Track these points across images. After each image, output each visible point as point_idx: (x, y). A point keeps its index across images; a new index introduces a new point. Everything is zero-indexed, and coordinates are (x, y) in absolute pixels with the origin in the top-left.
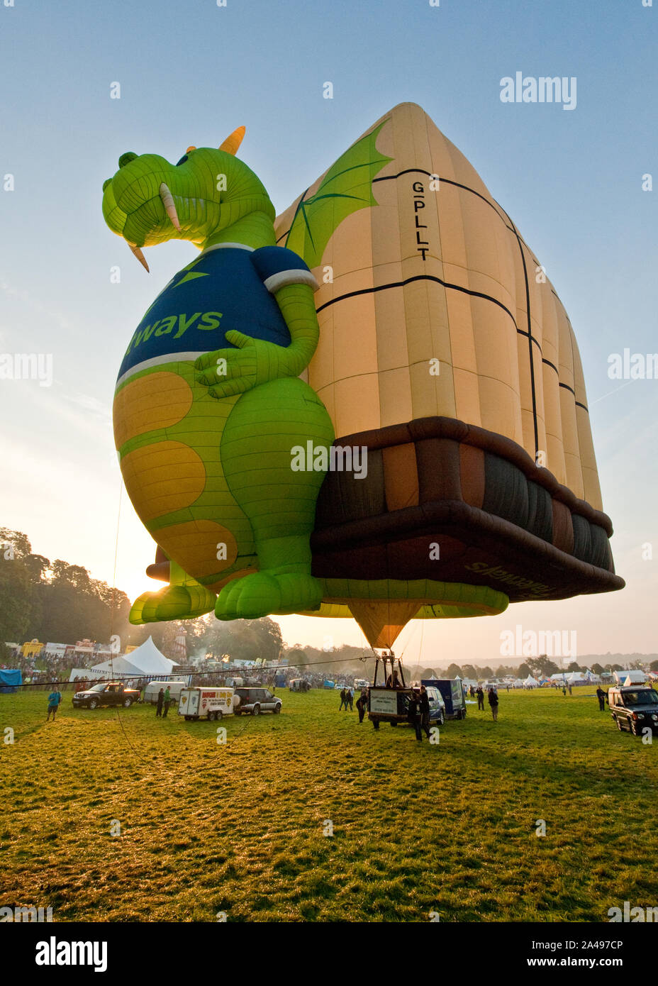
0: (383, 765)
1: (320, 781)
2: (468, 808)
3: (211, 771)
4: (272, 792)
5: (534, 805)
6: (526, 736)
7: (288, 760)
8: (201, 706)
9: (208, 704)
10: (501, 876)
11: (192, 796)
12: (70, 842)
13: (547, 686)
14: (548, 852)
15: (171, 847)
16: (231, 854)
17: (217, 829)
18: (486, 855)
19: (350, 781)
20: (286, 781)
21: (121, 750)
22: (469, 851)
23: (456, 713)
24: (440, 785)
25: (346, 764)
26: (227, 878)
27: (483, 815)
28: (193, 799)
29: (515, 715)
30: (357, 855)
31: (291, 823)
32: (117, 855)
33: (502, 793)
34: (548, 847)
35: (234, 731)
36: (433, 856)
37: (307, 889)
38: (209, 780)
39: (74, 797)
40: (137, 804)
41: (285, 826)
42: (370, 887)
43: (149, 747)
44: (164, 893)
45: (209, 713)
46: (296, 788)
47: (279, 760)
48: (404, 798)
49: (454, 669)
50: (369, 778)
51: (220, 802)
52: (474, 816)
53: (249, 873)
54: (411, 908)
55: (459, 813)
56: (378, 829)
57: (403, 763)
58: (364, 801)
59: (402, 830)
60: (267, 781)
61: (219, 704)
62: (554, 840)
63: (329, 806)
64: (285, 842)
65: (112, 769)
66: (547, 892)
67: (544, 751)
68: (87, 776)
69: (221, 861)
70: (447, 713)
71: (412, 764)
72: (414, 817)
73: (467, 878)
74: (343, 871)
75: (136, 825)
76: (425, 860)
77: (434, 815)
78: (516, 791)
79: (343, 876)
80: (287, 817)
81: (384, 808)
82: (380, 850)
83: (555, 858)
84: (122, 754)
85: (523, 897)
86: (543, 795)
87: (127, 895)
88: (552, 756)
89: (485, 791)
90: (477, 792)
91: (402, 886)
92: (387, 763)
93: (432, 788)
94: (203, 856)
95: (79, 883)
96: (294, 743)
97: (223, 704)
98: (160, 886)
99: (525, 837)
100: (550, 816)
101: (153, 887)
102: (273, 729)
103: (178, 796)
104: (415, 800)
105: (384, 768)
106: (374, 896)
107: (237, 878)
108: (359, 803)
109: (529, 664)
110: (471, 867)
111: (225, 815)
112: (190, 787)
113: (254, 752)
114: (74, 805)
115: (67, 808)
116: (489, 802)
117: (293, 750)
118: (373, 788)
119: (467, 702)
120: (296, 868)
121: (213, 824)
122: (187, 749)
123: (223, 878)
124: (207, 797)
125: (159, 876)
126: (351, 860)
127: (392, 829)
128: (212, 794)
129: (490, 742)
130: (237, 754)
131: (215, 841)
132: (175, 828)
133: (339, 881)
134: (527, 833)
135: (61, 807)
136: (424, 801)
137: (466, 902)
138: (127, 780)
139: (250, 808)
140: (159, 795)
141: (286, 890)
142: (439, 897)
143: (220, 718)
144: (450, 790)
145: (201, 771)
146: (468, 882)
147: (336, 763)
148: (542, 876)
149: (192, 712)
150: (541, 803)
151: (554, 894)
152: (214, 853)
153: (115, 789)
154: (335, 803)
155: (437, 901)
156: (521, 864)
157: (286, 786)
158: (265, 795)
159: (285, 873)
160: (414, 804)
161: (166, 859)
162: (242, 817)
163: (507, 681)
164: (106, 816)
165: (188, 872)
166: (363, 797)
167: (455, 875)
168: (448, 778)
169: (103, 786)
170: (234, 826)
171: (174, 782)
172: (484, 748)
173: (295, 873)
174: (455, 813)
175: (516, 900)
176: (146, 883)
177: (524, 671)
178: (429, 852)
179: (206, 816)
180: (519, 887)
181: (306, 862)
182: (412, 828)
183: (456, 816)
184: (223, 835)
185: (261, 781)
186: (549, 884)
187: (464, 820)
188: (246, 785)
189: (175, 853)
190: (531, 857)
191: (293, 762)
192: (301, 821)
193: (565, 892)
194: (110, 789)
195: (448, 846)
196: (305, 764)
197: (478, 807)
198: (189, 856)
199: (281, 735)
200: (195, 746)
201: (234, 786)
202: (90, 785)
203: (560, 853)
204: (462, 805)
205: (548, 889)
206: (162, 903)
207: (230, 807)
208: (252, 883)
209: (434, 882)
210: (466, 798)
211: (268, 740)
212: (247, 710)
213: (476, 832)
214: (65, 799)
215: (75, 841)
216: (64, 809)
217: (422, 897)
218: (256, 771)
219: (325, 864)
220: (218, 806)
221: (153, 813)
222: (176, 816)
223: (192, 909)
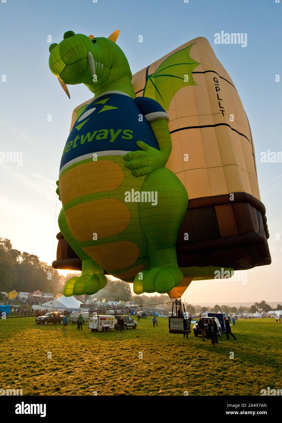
8: (99, 324)
9: (103, 323)
13: (267, 317)
19: (188, 364)
24: (235, 367)
25: (182, 355)
28: (115, 371)
31: (170, 385)
35: (118, 337)
38: (118, 362)
39: (57, 369)
40: (89, 373)
41: (167, 386)
43: (81, 344)
45: (103, 328)
46: (163, 367)
48: (220, 374)
49: (218, 307)
50: (197, 363)
51: (128, 373)
57: (211, 356)
58: (200, 375)
61: (108, 323)
63: (184, 377)
65: (68, 355)
68: (59, 359)
70: (222, 331)
71: (216, 356)
72: (230, 384)
75: (94, 384)
80: (167, 382)
81: (212, 378)
84: (69, 348)
89: (259, 372)
90: (255, 372)
93: (232, 369)
97: (110, 323)
103: (107, 369)
104: (226, 375)
105: (203, 358)
108: (198, 376)
109: (255, 305)
111: (135, 380)
112: (111, 366)
113: (133, 348)
114: (59, 373)
115: (57, 375)
117: (152, 348)
118: (202, 368)
121: (131, 384)
122: (99, 346)
124: (121, 371)
128: (123, 369)
130: (125, 349)
132: (114, 386)
138: (78, 361)
139: (145, 377)
140: (97, 369)
143: (109, 331)
145: (111, 357)
147: (177, 355)
149: (95, 327)
153: (74, 365)
154: (187, 375)
157: (158, 366)
158: (150, 370)
160: (226, 377)
162: (144, 381)
163: (245, 314)
164: (77, 379)
166: (199, 372)
168: (237, 364)
169: (68, 364)
171: (101, 363)
172: (248, 349)
177: (253, 309)
179: (125, 380)
188: (137, 365)
191: (154, 354)
192: (174, 384)
194: (72, 366)
196: (161, 355)
200: (103, 345)
201: (131, 365)
202: (62, 363)
207: (135, 376)
214: (53, 370)
216: (55, 375)
220: (129, 375)
221: (99, 378)
222: (111, 380)
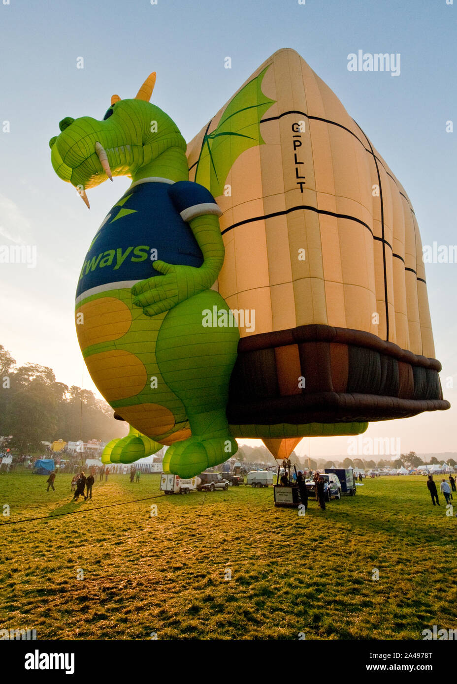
0: (300, 524)
1: (259, 533)
2: (356, 551)
3: (187, 526)
4: (229, 539)
5: (399, 550)
6: (397, 508)
7: (236, 520)
8: (175, 484)
9: (180, 483)
10: (376, 589)
11: (179, 541)
12: (109, 565)
13: (415, 474)
14: (407, 576)
15: (171, 568)
16: (208, 573)
17: (197, 559)
18: (366, 577)
19: (279, 533)
20: (237, 532)
21: (127, 512)
22: (356, 575)
23: (349, 492)
24: (338, 536)
25: (275, 523)
26: (209, 585)
27: (366, 555)
28: (179, 542)
29: (390, 494)
30: (286, 575)
31: (243, 557)
32: (139, 572)
33: (379, 542)
34: (406, 574)
35: (199, 501)
36: (333, 577)
37: (257, 592)
38: (187, 531)
39: (104, 540)
40: (144, 544)
41: (239, 558)
42: (295, 592)
43: (145, 510)
44: (172, 592)
45: (181, 489)
46: (244, 537)
47: (230, 520)
48: (314, 544)
49: (348, 461)
50: (291, 532)
51: (196, 544)
52: (360, 555)
53: (221, 583)
54: (320, 603)
55: (350, 553)
56: (298, 561)
57: (312, 523)
58: (288, 545)
59: (314, 562)
60: (225, 532)
61: (187, 483)
62: (411, 570)
63: (266, 547)
64: (241, 567)
65: (124, 523)
66: (404, 598)
67: (409, 517)
68: (110, 527)
69: (203, 576)
70: (342, 491)
71: (319, 524)
72: (321, 555)
73: (355, 589)
74: (278, 583)
75: (147, 556)
76: (328, 579)
77: (334, 554)
78: (388, 541)
79: (278, 586)
80: (240, 553)
81: (301, 549)
82: (300, 573)
83: (410, 580)
84: (128, 514)
85: (389, 600)
86: (406, 544)
87: (150, 593)
88: (414, 520)
89: (368, 541)
90: (362, 542)
91: (314, 592)
92: (303, 523)
93: (333, 538)
94: (192, 574)
95: (121, 586)
96: (239, 510)
97: (190, 483)
98: (169, 589)
99: (392, 568)
100: (409, 557)
101: (165, 589)
102: (225, 500)
103: (169, 540)
104: (321, 545)
105: (301, 526)
106: (297, 597)
107: (215, 585)
108: (285, 546)
109: (402, 458)
110: (357, 584)
111: (201, 551)
112: (176, 535)
113: (214, 514)
114: (106, 544)
115: (102, 546)
116: (370, 548)
117: (239, 514)
118: (294, 538)
119: (356, 484)
120: (249, 581)
121: (194, 556)
122: (170, 512)
123: (206, 586)
124: (187, 541)
125: (168, 584)
126: (282, 577)
127: (307, 562)
128: (191, 539)
129: (372, 511)
130: (202, 516)
131: (197, 566)
132: (171, 558)
133: (276, 589)
134: (393, 566)
135: (98, 546)
136: (327, 546)
137: (354, 602)
138: (135, 530)
139: (216, 548)
140: (157, 539)
141: (244, 592)
142: (337, 598)
143: (188, 493)
144: (344, 540)
145: (181, 525)
146: (355, 591)
147: (268, 522)
148: (401, 589)
149: (169, 488)
150: (404, 549)
151: (408, 599)
152: (199, 572)
153: (128, 535)
154: (270, 546)
155: (336, 600)
156: (388, 583)
157: (237, 535)
158: (225, 541)
159: (242, 583)
160: (321, 547)
161: (170, 575)
162: (212, 553)
163: (385, 470)
164: (127, 550)
165: (185, 582)
166: (288, 543)
167: (347, 587)
168: (343, 533)
169: (121, 533)
170: (208, 558)
171: (165, 532)
172: (367, 515)
173: (249, 584)
174: (347, 553)
175: (384, 601)
176: (160, 587)
177: (398, 464)
178: (331, 575)
179: (189, 552)
180: (387, 595)
181: (255, 578)
182: (320, 561)
183: (348, 555)
184: (202, 562)
185: (220, 532)
186: (405, 594)
187: (353, 558)
188: (211, 535)
189: (174, 572)
190: (395, 580)
191: (239, 521)
192: (250, 555)
193: (415, 598)
194: (126, 536)
195: (342, 572)
196: (249, 523)
197: (362, 550)
198: (183, 573)
199: (230, 504)
200: (174, 511)
201: (203, 535)
202: (113, 533)
203: (414, 577)
204: (352, 549)
205: (405, 596)
206: (172, 598)
207: (203, 547)
208: (223, 588)
209: (334, 591)
210: (355, 545)
211: (222, 507)
212: (205, 488)
213: (360, 564)
214: (99, 541)
215: (112, 565)
216: (100, 547)
217: (327, 598)
218: (217, 526)
219: (267, 579)
220: (195, 546)
221: (156, 549)
222: (170, 552)
223: (191, 600)
